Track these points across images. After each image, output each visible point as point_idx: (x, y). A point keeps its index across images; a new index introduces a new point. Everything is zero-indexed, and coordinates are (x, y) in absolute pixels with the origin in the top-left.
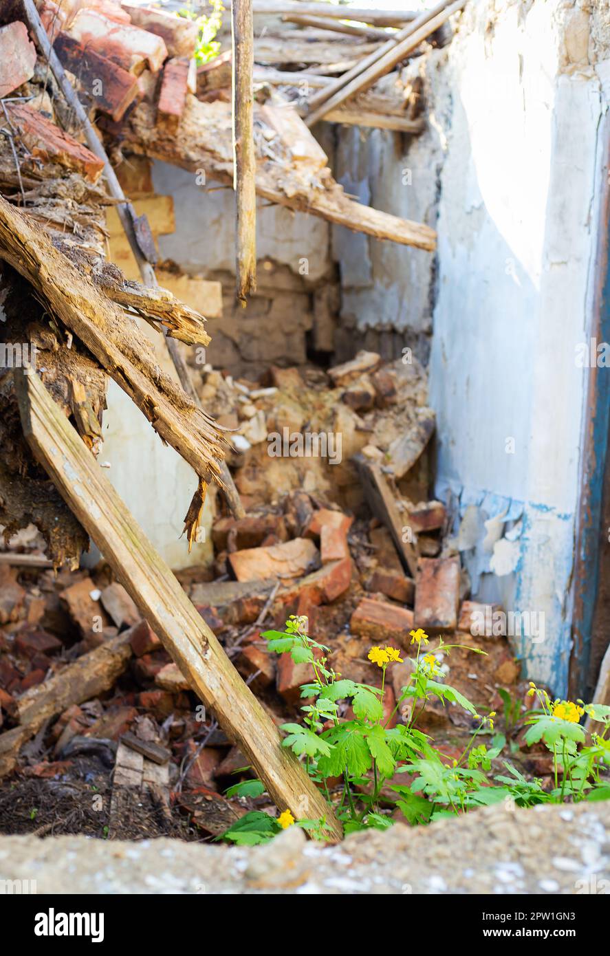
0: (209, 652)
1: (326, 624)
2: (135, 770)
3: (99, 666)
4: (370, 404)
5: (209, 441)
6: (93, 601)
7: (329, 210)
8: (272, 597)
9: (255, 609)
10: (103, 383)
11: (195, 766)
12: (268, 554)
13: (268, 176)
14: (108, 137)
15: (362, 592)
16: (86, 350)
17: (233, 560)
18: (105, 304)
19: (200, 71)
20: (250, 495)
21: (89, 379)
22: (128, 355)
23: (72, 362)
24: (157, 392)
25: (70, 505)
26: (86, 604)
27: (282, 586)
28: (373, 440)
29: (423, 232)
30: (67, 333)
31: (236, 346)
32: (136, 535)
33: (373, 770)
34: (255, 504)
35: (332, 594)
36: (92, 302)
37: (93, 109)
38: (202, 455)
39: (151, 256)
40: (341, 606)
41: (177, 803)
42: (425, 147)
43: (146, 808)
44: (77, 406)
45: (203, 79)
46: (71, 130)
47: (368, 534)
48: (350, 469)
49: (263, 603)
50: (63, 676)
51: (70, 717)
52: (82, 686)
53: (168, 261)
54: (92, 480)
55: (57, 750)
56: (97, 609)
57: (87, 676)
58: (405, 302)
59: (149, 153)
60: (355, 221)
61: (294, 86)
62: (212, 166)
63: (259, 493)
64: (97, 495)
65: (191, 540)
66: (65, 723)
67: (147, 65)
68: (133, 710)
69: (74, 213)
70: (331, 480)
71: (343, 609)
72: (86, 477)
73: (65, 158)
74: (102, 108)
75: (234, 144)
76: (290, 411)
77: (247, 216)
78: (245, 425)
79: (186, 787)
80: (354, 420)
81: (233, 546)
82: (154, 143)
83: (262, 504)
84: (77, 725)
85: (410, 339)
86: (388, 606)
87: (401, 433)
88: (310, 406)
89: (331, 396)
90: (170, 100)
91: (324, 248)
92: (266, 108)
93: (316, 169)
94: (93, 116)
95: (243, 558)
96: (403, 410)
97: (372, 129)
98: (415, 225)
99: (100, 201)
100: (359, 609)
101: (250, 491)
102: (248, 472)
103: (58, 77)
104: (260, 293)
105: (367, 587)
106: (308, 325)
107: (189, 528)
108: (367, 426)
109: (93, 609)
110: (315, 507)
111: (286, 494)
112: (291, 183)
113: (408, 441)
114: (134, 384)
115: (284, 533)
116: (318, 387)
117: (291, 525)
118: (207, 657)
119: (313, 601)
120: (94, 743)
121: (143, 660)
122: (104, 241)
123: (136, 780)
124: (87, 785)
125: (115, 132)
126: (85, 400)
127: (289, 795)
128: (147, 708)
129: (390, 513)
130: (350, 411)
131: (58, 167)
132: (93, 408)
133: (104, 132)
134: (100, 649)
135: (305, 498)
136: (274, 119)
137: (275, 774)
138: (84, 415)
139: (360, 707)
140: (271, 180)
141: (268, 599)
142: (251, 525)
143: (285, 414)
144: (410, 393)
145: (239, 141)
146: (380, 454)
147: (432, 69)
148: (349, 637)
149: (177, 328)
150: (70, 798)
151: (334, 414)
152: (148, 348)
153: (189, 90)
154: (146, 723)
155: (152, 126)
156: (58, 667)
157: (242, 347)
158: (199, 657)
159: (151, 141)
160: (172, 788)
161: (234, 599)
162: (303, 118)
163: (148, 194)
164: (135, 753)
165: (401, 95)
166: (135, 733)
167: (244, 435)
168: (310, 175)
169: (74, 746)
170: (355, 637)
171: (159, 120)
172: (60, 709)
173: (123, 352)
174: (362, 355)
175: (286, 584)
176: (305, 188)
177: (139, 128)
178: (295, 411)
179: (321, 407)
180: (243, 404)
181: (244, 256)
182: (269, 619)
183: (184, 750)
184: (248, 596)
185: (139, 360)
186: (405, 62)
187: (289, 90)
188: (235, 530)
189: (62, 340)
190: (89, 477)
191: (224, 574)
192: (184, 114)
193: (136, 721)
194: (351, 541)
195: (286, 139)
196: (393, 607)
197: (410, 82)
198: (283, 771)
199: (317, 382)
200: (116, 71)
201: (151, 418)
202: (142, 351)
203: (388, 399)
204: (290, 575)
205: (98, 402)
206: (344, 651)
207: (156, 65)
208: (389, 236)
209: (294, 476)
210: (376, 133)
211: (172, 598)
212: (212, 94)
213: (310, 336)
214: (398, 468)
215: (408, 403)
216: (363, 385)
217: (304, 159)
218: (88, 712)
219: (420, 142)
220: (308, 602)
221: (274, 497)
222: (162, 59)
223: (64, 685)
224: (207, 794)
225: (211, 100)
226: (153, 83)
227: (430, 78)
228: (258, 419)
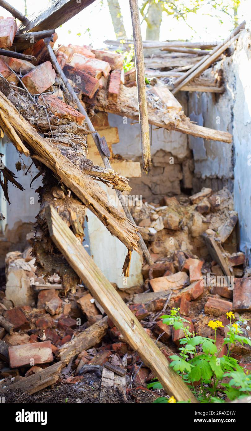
0: (135, 326)
1: (194, 310)
2: (111, 379)
3: (94, 333)
4: (208, 211)
5: (131, 233)
6: (92, 303)
7: (184, 129)
8: (169, 299)
9: (162, 304)
10: (84, 211)
11: (137, 377)
12: (167, 279)
13: (157, 116)
14: (88, 105)
15: (209, 294)
16: (77, 197)
17: (151, 283)
18: (84, 177)
19: (126, 75)
20: (158, 253)
21: (78, 210)
22: (95, 198)
23: (71, 203)
24: (108, 214)
25: (71, 264)
26: (88, 305)
27: (173, 293)
28: (211, 227)
29: (226, 135)
30: (68, 190)
31: (150, 188)
32: (100, 276)
33: (213, 376)
34: (160, 257)
35: (196, 296)
36: (78, 177)
37: (81, 94)
38: (128, 239)
39: (107, 154)
40: (200, 301)
41: (130, 394)
42: (225, 98)
43: (116, 397)
44: (73, 222)
45: (127, 78)
46: (71, 104)
47: (211, 268)
48: (201, 239)
49: (165, 301)
50: (79, 338)
51: (82, 356)
52: (87, 342)
53: (117, 154)
54: (80, 253)
55: (77, 371)
56: (94, 307)
57: (89, 337)
58: (222, 165)
59: (106, 110)
60: (196, 132)
61: (167, 77)
62: (133, 114)
63: (162, 252)
64: (82, 259)
65: (126, 276)
66: (80, 359)
67: (102, 74)
68: (110, 352)
69: (72, 139)
70: (193, 245)
71: (201, 303)
72: (77, 252)
73: (69, 116)
74: (84, 93)
75: (139, 105)
76: (173, 216)
77: (146, 135)
78: (154, 223)
79: (134, 386)
80: (202, 218)
81: (151, 277)
82: (107, 106)
83: (164, 257)
84: (85, 359)
85: (225, 181)
86: (220, 300)
87: (223, 223)
88: (182, 213)
89: (192, 208)
90: (113, 88)
91: (186, 144)
92: (155, 88)
93: (177, 112)
94: (81, 97)
95: (156, 282)
96: (223, 212)
97: (203, 93)
98: (222, 132)
99: (84, 133)
100: (208, 302)
101: (157, 252)
102: (156, 243)
103: (65, 83)
104: (159, 165)
105: (212, 292)
106: (181, 178)
107: (125, 271)
108: (207, 220)
109: (91, 307)
110: (187, 257)
111: (174, 252)
112: (167, 118)
113: (226, 226)
114: (98, 211)
115: (173, 270)
116: (185, 204)
117: (176, 266)
118: (134, 328)
119: (187, 300)
120: (93, 367)
121: (113, 329)
122: (86, 149)
123: (111, 383)
124: (90, 387)
125: (91, 103)
126: (76, 219)
127: (174, 389)
128: (116, 351)
129: (220, 258)
130: (200, 214)
131: (66, 120)
132: (80, 222)
133: (86, 103)
134: (95, 325)
135: (182, 254)
136: (158, 92)
137: (167, 380)
138: (76, 225)
139: (206, 349)
140: (158, 118)
141: (167, 299)
142: (159, 267)
143: (171, 217)
144: (226, 205)
145: (140, 104)
146: (214, 232)
147: (226, 65)
148: (204, 315)
149: (117, 185)
150: (82, 393)
151: (193, 216)
152: (104, 195)
153: (121, 82)
154: (115, 358)
155: (106, 99)
156: (77, 334)
157: (152, 189)
158: (130, 329)
159: (106, 105)
160: (127, 387)
161: (152, 300)
162: (171, 91)
163: (107, 127)
164: (110, 372)
165: (213, 77)
166: (110, 363)
167: (154, 227)
168: (175, 114)
169: (84, 369)
170: (207, 315)
171: (109, 96)
172: (78, 352)
173: (93, 197)
174: (204, 189)
175: (175, 292)
176: (173, 120)
177: (101, 100)
178: (176, 216)
179: (187, 213)
180: (153, 214)
181: (145, 152)
182: (168, 309)
183: (133, 369)
184: (159, 298)
185: (100, 200)
186: (215, 63)
187: (165, 79)
188: (152, 269)
189: (66, 193)
190: (79, 252)
191: (148, 289)
192: (120, 93)
193: (111, 357)
194: (203, 272)
195: (164, 100)
196: (223, 301)
197: (217, 72)
198: (170, 379)
199: (185, 202)
200: (90, 77)
201: (106, 225)
202: (101, 196)
203: (216, 208)
204: (177, 288)
205: (82, 219)
206: (202, 322)
207: (106, 74)
208: (211, 138)
209: (177, 244)
210: (204, 94)
211: (117, 303)
212: (131, 83)
213: (182, 182)
214: (222, 238)
215: (225, 209)
216: (205, 203)
217: (172, 108)
218: (90, 353)
219: (223, 97)
220: (185, 300)
221: (169, 254)
222: (109, 71)
223: (79, 342)
224: (143, 389)
225: (131, 86)
226: (106, 81)
227: (225, 69)
228: (159, 220)
